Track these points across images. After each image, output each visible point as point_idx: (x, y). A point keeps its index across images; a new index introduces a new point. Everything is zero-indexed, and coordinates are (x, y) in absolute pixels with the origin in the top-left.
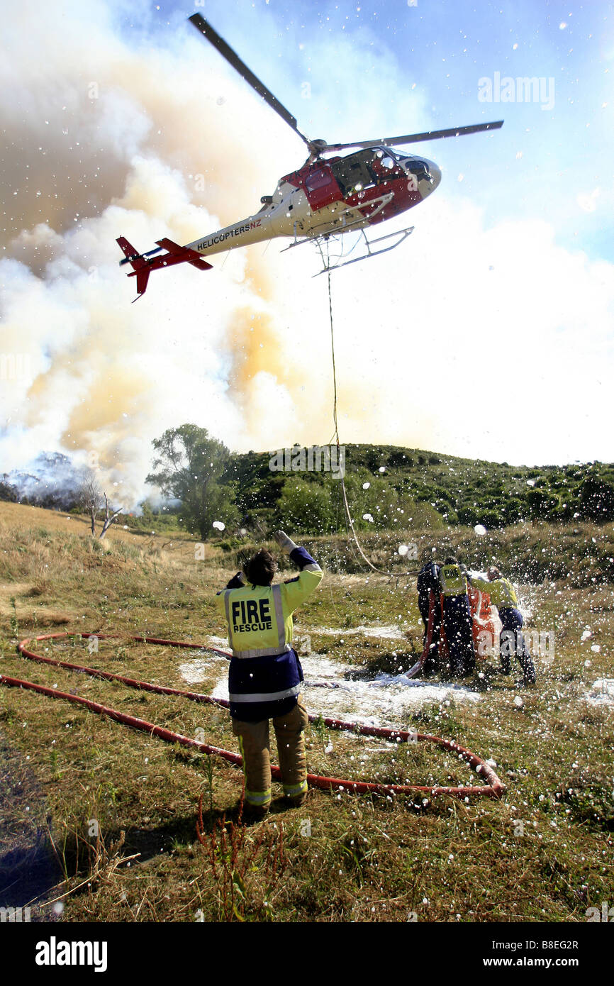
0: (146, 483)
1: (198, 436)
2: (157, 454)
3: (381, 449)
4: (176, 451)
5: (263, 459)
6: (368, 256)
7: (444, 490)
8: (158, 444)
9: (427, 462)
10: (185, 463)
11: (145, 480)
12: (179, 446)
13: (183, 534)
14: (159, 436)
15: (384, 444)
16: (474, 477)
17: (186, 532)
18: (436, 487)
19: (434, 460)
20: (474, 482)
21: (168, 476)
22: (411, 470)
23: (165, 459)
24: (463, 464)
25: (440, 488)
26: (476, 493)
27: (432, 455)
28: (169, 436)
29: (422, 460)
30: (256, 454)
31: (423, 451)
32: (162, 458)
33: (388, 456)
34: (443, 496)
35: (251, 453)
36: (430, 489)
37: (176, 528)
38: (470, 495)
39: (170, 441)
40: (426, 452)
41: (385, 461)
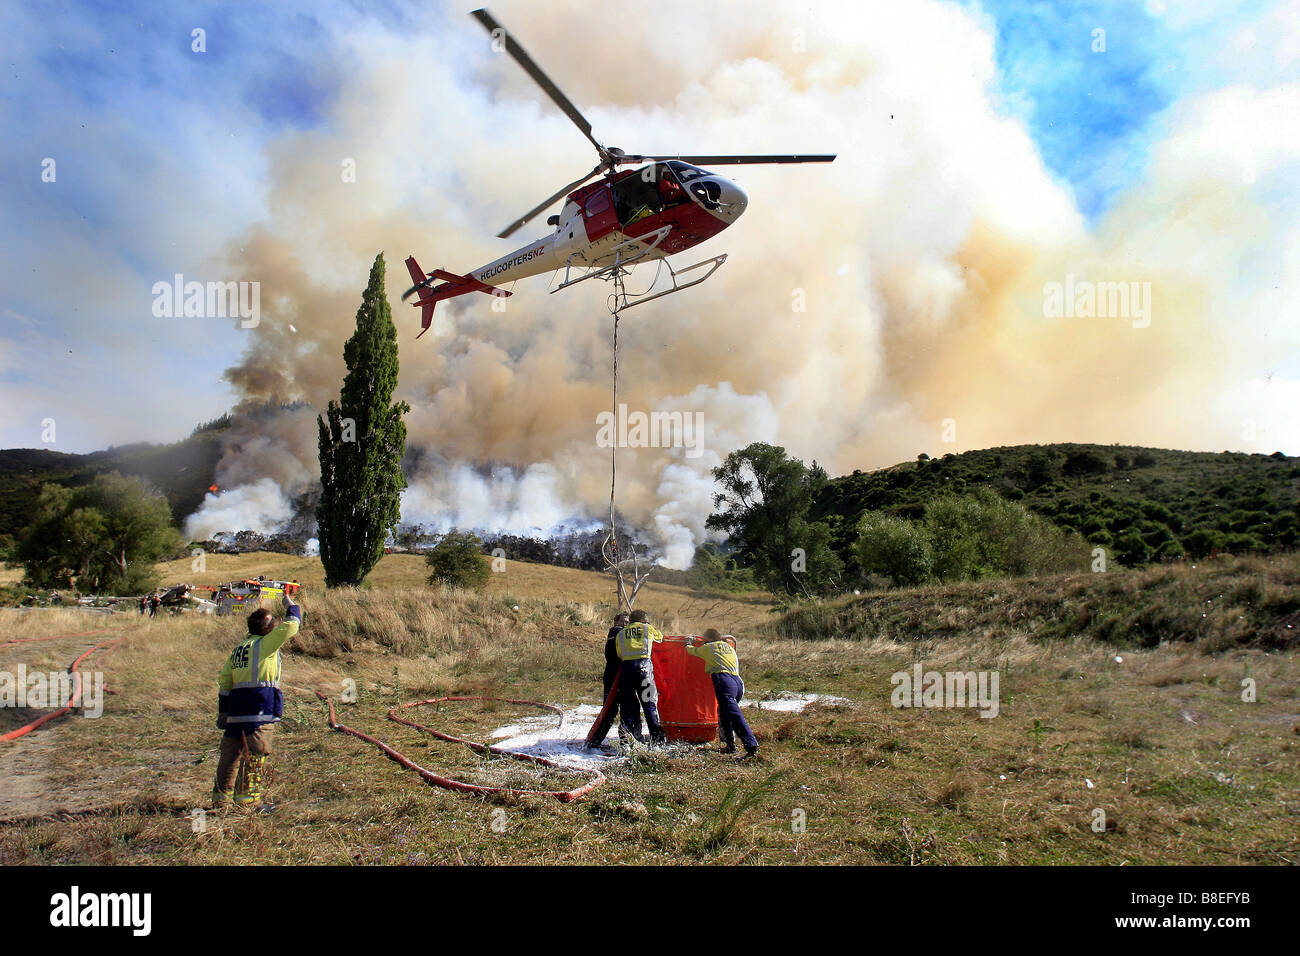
0: (707, 527)
1: (772, 459)
2: (720, 488)
3: (1051, 451)
4: (745, 480)
5: (875, 480)
6: (673, 291)
7: (1157, 505)
8: (720, 474)
9: (1131, 463)
10: (757, 497)
11: (705, 523)
12: (747, 474)
13: (763, 594)
14: (719, 463)
15: (1058, 441)
16: (1213, 482)
17: (766, 591)
18: (1146, 503)
19: (1144, 458)
20: (1214, 490)
21: (735, 516)
22: (1103, 480)
23: (730, 494)
24: (1195, 461)
25: (1154, 503)
26: (1215, 508)
27: (1140, 453)
28: (734, 461)
29: (1121, 462)
30: (865, 474)
31: (1125, 447)
32: (726, 493)
33: (1063, 461)
34: (1160, 516)
35: (856, 473)
36: (1138, 505)
37: (754, 586)
38: (1207, 511)
39: (735, 468)
40: (1130, 448)
41: (1059, 469)
